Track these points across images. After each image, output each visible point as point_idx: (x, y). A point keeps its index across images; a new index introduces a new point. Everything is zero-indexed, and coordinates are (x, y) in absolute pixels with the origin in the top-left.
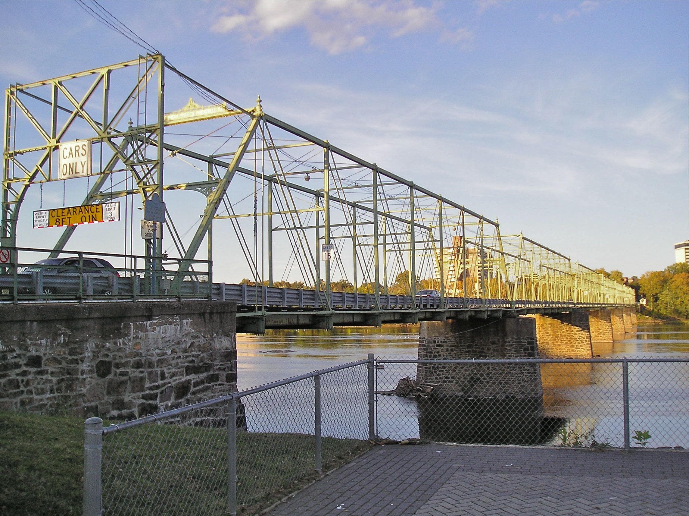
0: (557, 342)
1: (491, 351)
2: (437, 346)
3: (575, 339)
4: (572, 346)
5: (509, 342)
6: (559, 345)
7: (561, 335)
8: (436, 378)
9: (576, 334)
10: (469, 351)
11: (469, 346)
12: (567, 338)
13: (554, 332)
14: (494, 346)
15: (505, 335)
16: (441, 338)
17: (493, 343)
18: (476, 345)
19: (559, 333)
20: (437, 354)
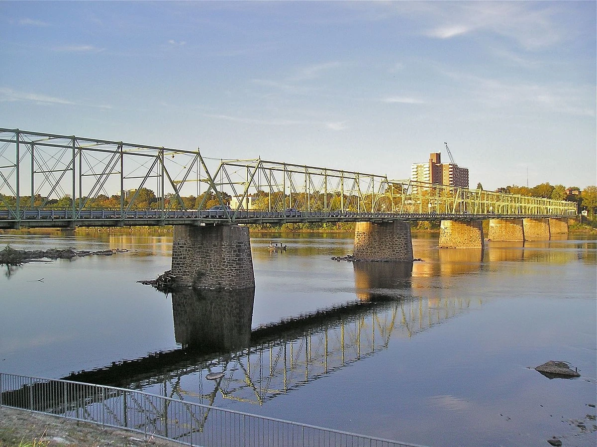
0: (382, 247)
1: (213, 252)
2: (180, 247)
3: (395, 244)
4: (394, 251)
5: (224, 245)
6: (384, 250)
7: (385, 241)
8: (179, 272)
9: (397, 241)
10: (200, 252)
11: (200, 248)
12: (390, 244)
13: (380, 239)
14: (215, 248)
15: (222, 240)
16: (183, 241)
17: (215, 246)
18: (204, 247)
19: (384, 240)
20: (180, 254)
